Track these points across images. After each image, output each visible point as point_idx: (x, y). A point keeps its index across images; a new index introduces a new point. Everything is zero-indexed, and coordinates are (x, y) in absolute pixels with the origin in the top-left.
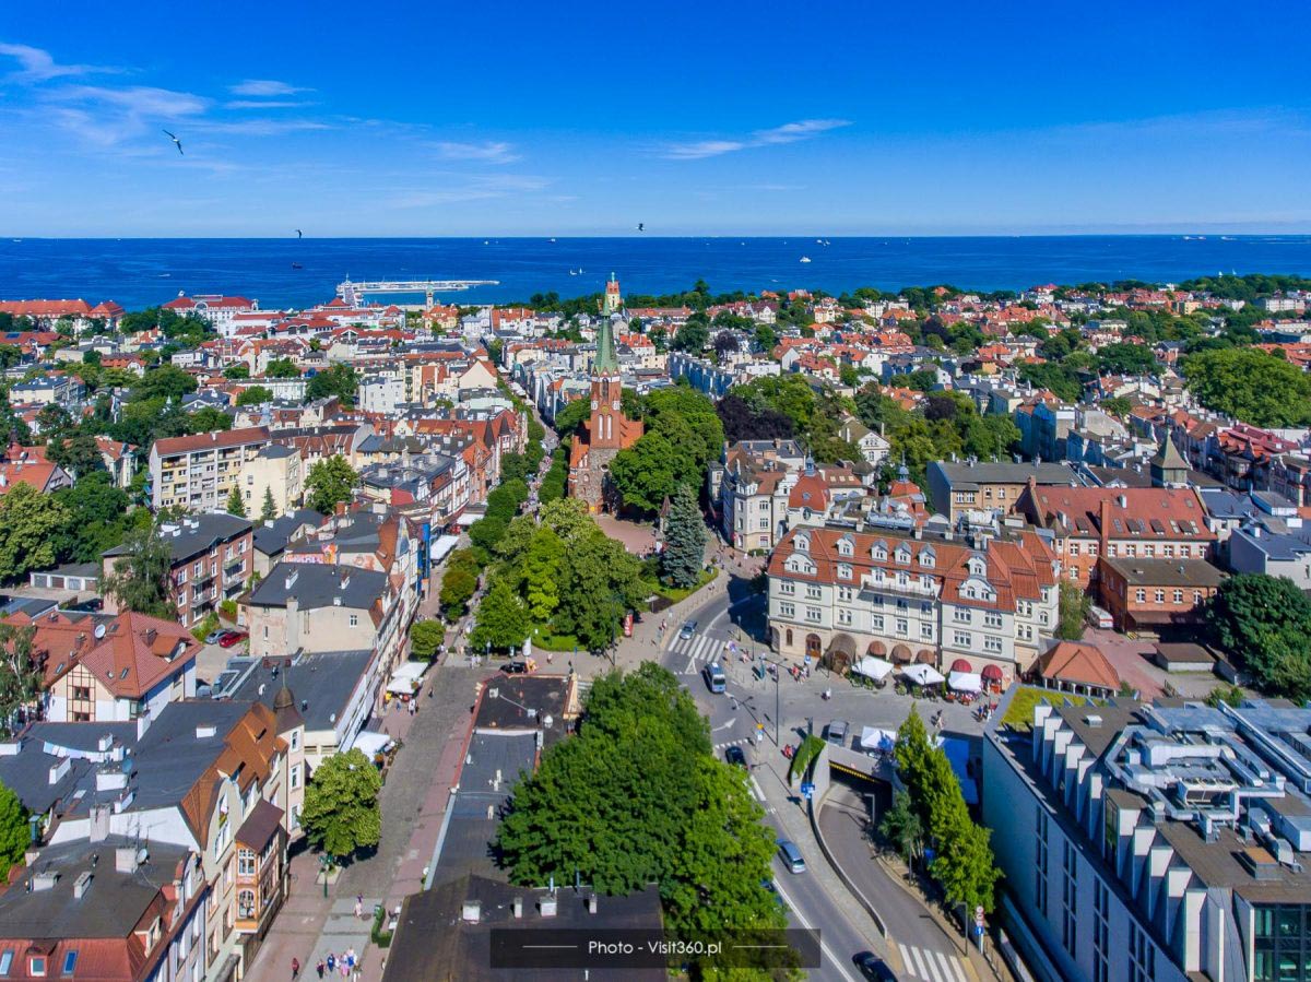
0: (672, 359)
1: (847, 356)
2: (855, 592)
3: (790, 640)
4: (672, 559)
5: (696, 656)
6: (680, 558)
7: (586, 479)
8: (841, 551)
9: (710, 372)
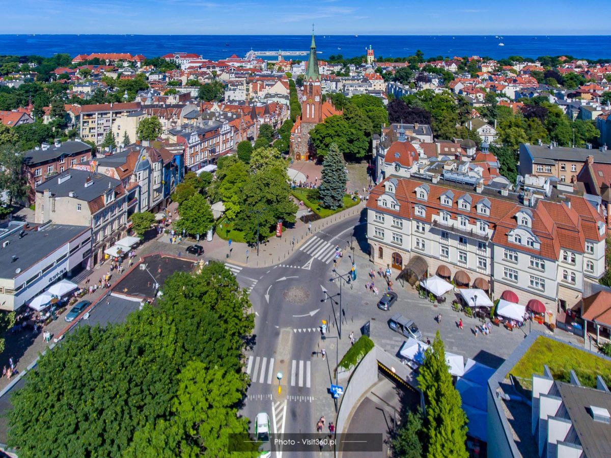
0: (388, 85)
1: (493, 88)
2: (427, 227)
3: (381, 256)
4: (324, 190)
5: (316, 256)
6: (328, 190)
7: (300, 140)
8: (418, 196)
9: (406, 92)
